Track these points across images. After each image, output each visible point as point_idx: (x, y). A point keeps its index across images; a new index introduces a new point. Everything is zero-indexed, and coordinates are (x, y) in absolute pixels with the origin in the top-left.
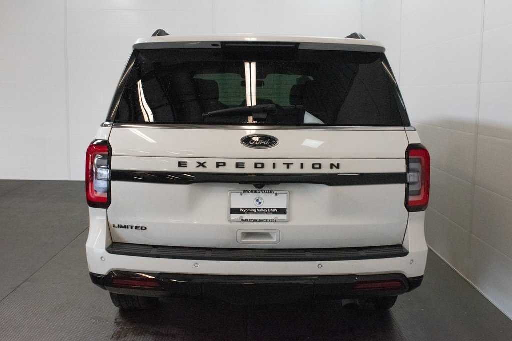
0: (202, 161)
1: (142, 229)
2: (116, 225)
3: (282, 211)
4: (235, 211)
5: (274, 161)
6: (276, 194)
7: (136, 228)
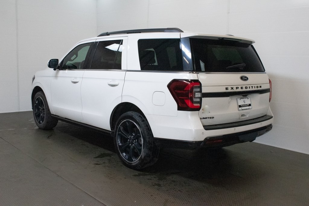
0: (232, 87)
1: (212, 118)
2: (202, 118)
3: (250, 105)
4: (240, 106)
5: (249, 86)
6: (248, 99)
7: (210, 118)
